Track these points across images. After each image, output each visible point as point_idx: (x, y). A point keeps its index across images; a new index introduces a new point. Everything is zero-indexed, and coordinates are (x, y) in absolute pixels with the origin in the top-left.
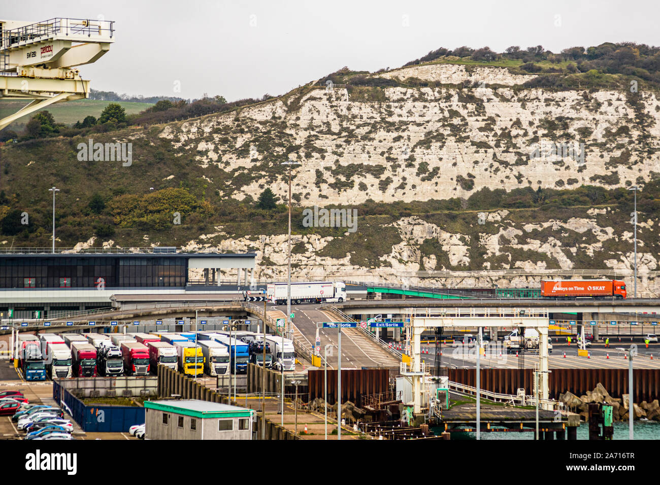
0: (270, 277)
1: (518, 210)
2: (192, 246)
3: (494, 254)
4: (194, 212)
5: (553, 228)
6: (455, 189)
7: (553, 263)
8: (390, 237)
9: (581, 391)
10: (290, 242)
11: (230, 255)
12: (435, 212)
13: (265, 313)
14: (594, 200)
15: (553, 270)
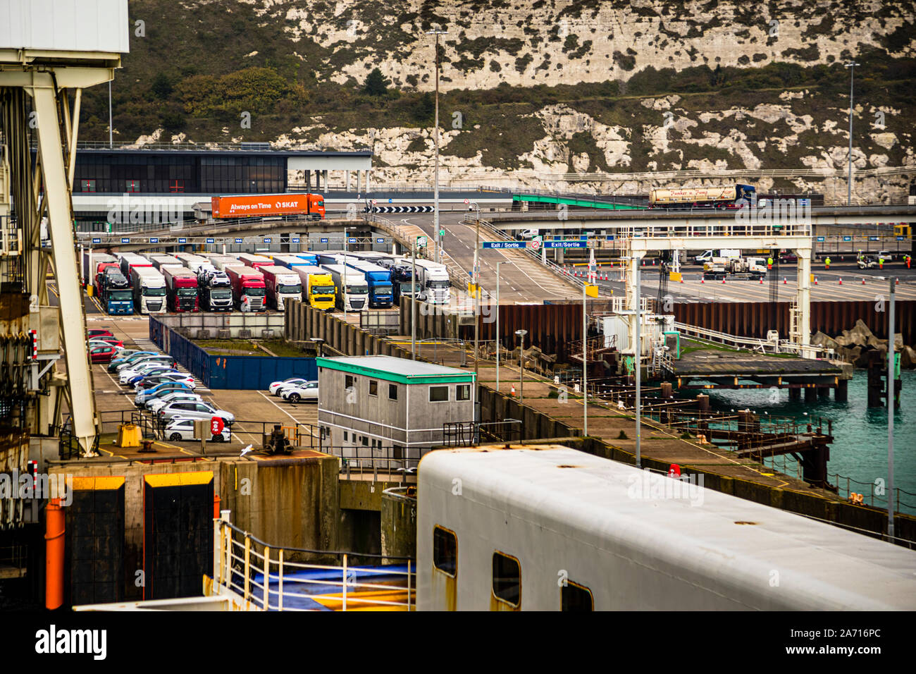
0: (382, 181)
1: (692, 94)
2: (283, 142)
3: (661, 151)
4: (285, 98)
5: (737, 117)
6: (612, 69)
7: (735, 162)
8: (531, 130)
9: (835, 330)
10: (406, 137)
11: (331, 154)
12: (587, 99)
13: (397, 228)
14: (787, 81)
15: (736, 171)
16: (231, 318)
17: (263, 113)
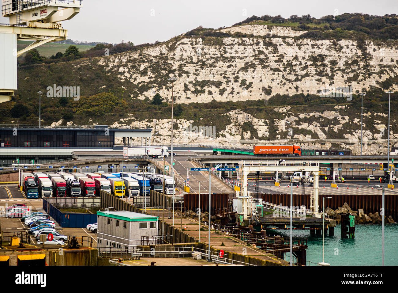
0: (159, 142)
1: (296, 106)
2: (116, 125)
3: (282, 130)
4: (117, 106)
5: (316, 116)
6: (261, 94)
7: (315, 136)
8: (225, 121)
9: (335, 207)
10: (170, 123)
11: (137, 130)
12: (250, 107)
13: (158, 162)
14: (338, 101)
15: (315, 140)
16: (78, 199)
17: (107, 113)
